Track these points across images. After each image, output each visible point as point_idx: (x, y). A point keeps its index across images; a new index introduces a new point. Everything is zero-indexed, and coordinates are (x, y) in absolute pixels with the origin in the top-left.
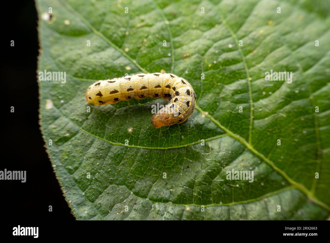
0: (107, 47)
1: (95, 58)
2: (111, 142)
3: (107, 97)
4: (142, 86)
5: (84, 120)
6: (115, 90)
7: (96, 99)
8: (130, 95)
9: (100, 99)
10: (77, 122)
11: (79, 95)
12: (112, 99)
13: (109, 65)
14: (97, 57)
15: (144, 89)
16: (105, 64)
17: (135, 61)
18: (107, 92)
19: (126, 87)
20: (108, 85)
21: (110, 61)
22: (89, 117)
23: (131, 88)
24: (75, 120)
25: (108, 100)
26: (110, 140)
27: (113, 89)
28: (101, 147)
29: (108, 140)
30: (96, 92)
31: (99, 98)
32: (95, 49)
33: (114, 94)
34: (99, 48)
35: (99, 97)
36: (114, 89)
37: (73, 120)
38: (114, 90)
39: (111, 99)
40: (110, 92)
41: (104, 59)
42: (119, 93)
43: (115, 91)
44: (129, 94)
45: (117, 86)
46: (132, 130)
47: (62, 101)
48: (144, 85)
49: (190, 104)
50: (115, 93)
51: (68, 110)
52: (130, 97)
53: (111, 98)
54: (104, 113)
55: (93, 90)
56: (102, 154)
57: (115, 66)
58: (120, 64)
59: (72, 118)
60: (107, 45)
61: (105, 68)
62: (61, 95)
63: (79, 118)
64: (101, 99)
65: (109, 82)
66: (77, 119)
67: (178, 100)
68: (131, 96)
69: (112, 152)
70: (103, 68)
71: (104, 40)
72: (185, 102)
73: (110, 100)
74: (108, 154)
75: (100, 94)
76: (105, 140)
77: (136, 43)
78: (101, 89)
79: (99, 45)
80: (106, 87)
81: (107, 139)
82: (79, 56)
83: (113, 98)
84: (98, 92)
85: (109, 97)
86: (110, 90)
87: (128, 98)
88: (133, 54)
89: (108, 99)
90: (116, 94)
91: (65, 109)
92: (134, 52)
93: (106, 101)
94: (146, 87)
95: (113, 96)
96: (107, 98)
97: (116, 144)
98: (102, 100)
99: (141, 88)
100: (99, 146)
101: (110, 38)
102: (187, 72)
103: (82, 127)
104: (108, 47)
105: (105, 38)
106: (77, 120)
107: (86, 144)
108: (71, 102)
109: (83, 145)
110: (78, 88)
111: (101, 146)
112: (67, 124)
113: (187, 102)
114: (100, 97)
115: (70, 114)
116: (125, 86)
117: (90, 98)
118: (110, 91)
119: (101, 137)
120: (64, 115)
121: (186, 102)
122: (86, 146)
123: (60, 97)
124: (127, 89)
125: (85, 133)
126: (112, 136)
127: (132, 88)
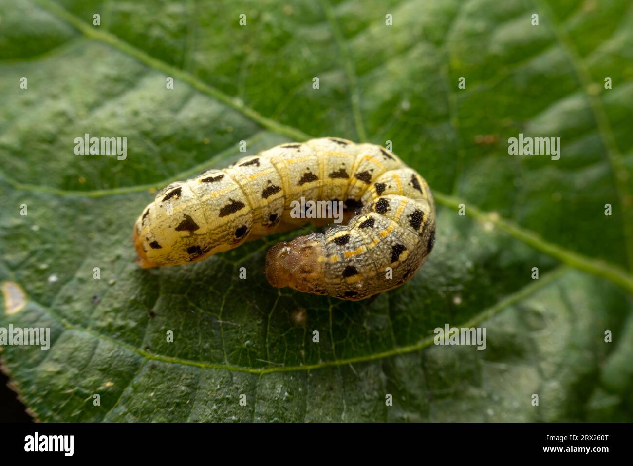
0: (140, 75)
1: (114, 115)
2: (252, 371)
3: (214, 230)
4: (303, 173)
5: (143, 323)
6: (234, 202)
7: (178, 245)
8: (275, 211)
9: (192, 240)
10: (123, 335)
11: (99, 245)
12: (228, 234)
13: (167, 130)
14: (120, 110)
15: (310, 181)
16: (154, 130)
17: (238, 103)
18: (209, 212)
19: (256, 187)
20: (206, 190)
21: (166, 115)
22: (155, 309)
23: (270, 185)
24: (113, 328)
25: (215, 241)
26: (247, 365)
27: (226, 198)
28: (227, 393)
29: (241, 365)
30: (175, 219)
31: (187, 237)
32: (105, 87)
33: (232, 216)
34: (118, 80)
35: (186, 233)
36: (230, 200)
37: (107, 331)
38: (231, 203)
39: (225, 233)
40: (218, 212)
41: (144, 115)
42: (245, 207)
43: (235, 206)
44: (271, 206)
45: (233, 189)
46: (303, 315)
47: (53, 279)
48: (308, 169)
49: (403, 256)
50: (234, 211)
51: (78, 300)
52: (275, 216)
53: (226, 230)
54: (199, 283)
55: (159, 216)
56: (235, 414)
57: (185, 129)
58: (196, 119)
59: (104, 324)
60: (139, 68)
61: (158, 141)
62: (41, 260)
63: (124, 318)
64: (195, 240)
65: (204, 181)
66: (120, 322)
67: (372, 227)
68: (277, 212)
69: (263, 398)
70: (149, 143)
71: (125, 53)
72: (392, 242)
73: (223, 237)
74: (254, 408)
75: (188, 224)
76: (232, 367)
77: (228, 46)
78: (187, 206)
79: (113, 72)
80: (204, 198)
81: (234, 362)
82: (61, 120)
83: (232, 230)
84: (182, 219)
85: (220, 226)
86: (218, 205)
87: (270, 222)
88: (224, 79)
89: (217, 234)
90: (238, 213)
91: (68, 300)
92: (228, 74)
93: (210, 243)
94: (314, 175)
95: (233, 222)
96: (213, 234)
97: (267, 371)
98: (200, 243)
99: (300, 179)
100: (219, 392)
101: (140, 41)
102: (405, 105)
103: (143, 346)
104: (144, 71)
105: (124, 46)
106: (121, 328)
107: (178, 398)
108: (80, 274)
109: (168, 405)
110: (89, 223)
111: (226, 390)
112: (95, 348)
113: (398, 245)
114: (192, 234)
115: (91, 313)
116: (251, 183)
117: (155, 245)
118: (218, 208)
119: (214, 362)
120: (75, 322)
121: (394, 244)
122: (178, 405)
123: (43, 266)
124: (262, 190)
125: (160, 360)
126: (248, 350)
127: (276, 185)
